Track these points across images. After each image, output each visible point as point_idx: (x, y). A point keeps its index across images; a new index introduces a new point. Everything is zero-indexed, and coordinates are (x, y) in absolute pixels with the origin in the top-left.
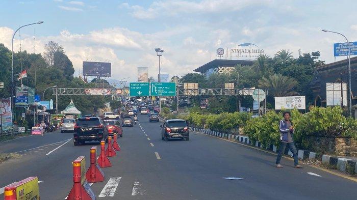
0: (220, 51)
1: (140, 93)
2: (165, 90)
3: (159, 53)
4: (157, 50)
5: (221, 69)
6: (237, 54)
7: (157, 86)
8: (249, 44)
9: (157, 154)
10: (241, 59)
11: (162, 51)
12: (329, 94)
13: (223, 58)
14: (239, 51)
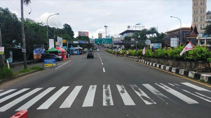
0: (129, 27)
1: (98, 43)
2: (108, 41)
3: (106, 28)
4: (105, 26)
5: (129, 34)
6: (135, 28)
7: (105, 40)
8: (140, 24)
9: (104, 69)
10: (136, 30)
11: (107, 27)
12: (172, 42)
13: (130, 29)
14: (136, 27)
